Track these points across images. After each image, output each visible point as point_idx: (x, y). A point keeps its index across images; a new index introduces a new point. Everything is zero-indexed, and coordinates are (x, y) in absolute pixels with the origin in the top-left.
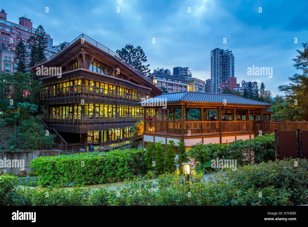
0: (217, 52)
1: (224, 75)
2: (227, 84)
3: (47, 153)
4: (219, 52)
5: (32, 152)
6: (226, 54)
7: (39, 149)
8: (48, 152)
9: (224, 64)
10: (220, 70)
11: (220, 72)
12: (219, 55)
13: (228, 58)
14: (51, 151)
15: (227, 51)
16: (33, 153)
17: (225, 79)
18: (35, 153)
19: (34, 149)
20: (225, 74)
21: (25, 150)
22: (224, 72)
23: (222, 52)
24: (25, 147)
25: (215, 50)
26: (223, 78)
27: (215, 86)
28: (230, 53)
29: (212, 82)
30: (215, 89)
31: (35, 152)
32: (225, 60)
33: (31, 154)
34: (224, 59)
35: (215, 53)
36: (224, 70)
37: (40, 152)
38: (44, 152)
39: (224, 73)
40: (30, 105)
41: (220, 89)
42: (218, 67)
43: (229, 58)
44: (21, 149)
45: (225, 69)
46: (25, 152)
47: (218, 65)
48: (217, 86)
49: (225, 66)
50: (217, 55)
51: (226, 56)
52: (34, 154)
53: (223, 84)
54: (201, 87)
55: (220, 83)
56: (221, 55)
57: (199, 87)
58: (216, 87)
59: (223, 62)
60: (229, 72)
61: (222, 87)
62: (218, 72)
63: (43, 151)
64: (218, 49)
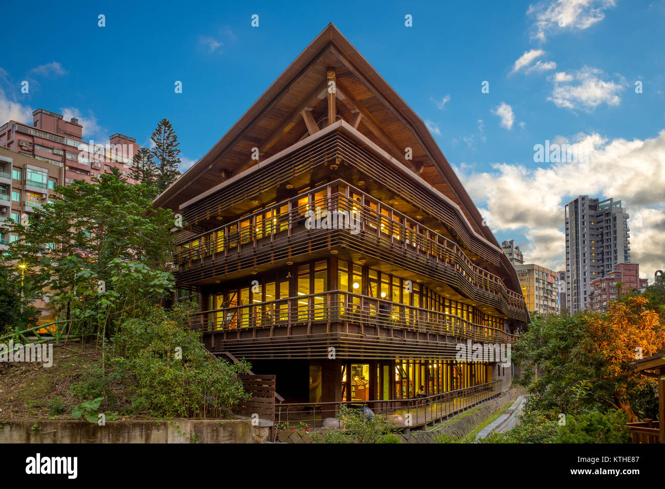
0: (583, 205)
1: (603, 260)
2: (613, 280)
3: (221, 429)
4: (586, 206)
5: (165, 424)
6: (606, 210)
7: (191, 414)
8: (224, 426)
9: (602, 234)
10: (591, 247)
11: (591, 254)
12: (588, 212)
13: (611, 218)
14: (236, 424)
15: (609, 202)
16: (170, 430)
17: (606, 270)
18: (178, 427)
19: (170, 416)
20: (605, 257)
21: (137, 418)
22: (602, 253)
23: (594, 204)
24: (137, 408)
25: (576, 201)
26: (598, 267)
27: (578, 288)
28: (618, 206)
29: (569, 277)
30: (578, 294)
31: (177, 424)
32: (603, 224)
33: (161, 431)
34: (602, 221)
35: (576, 207)
36: (603, 247)
37: (195, 426)
38: (209, 425)
39: (601, 256)
40: (152, 273)
41: (592, 293)
42: (584, 241)
43: (615, 219)
44: (123, 415)
45: (605, 244)
46: (140, 425)
47: (584, 237)
48: (585, 288)
49: (605, 237)
50: (583, 211)
51: (608, 214)
52: (173, 433)
53: (601, 281)
54: (549, 287)
55: (592, 279)
56: (593, 212)
57: (546, 286)
58: (582, 290)
59: (597, 229)
60: (616, 252)
61: (600, 288)
62: (584, 254)
63: (206, 421)
64: (583, 198)
